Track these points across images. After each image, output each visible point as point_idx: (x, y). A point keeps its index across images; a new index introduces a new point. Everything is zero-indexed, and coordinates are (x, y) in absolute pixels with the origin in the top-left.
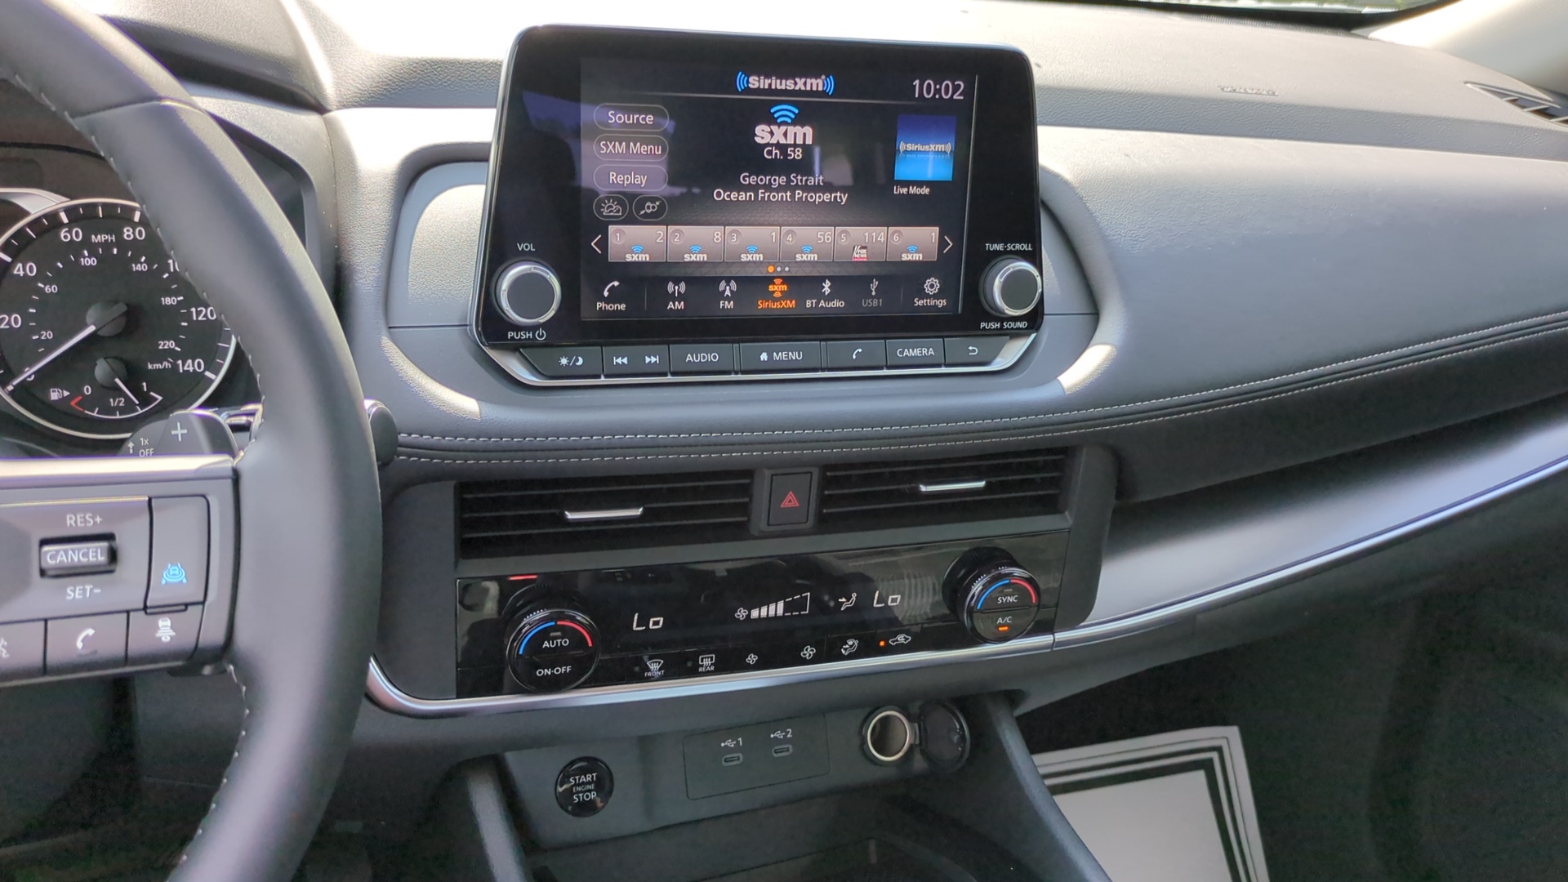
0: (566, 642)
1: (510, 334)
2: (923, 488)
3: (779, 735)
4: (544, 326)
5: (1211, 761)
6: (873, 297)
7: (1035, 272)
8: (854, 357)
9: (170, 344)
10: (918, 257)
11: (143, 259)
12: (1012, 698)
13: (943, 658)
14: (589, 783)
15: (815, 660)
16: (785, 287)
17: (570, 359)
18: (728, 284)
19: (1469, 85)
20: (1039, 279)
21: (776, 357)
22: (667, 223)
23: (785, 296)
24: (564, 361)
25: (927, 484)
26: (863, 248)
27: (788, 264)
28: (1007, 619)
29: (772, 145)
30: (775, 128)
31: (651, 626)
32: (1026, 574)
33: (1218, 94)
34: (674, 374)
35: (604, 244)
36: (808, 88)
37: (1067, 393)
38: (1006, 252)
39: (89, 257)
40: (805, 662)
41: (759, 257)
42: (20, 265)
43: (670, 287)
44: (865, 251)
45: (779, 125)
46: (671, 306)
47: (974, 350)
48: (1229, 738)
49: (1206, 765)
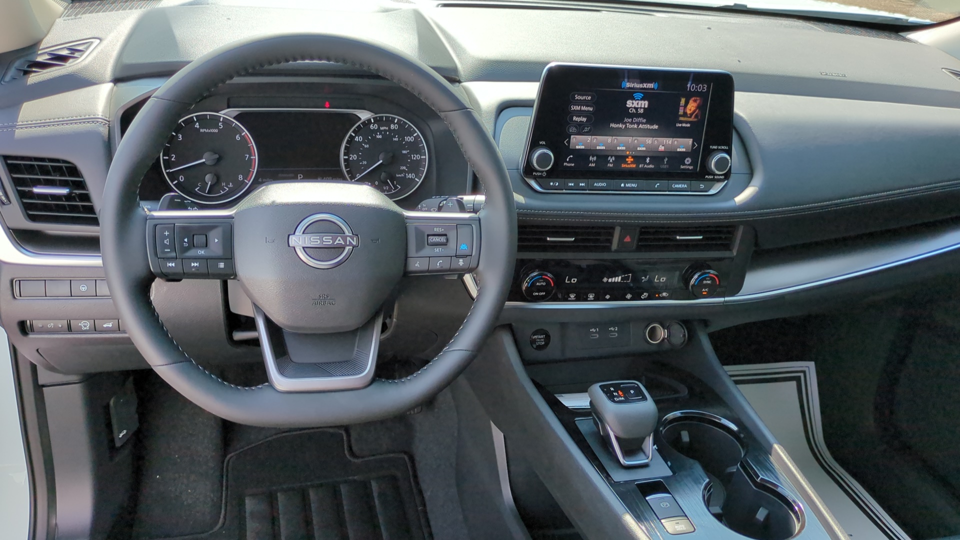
0: (544, 284)
1: (534, 173)
2: (678, 237)
3: (612, 329)
4: (546, 171)
5: (799, 377)
6: (665, 164)
7: (728, 157)
8: (656, 187)
9: (404, 168)
10: (684, 150)
11: (397, 136)
12: (705, 323)
13: (679, 303)
14: (542, 338)
15: (631, 299)
16: (632, 160)
17: (554, 183)
18: (611, 157)
19: (943, 70)
20: (730, 161)
21: (627, 185)
22: (592, 135)
23: (632, 163)
24: (552, 184)
25: (680, 236)
26: (663, 146)
27: (634, 151)
28: (706, 290)
29: (632, 108)
30: (634, 101)
31: (572, 281)
32: (716, 273)
33: (819, 76)
34: (589, 190)
35: (569, 142)
36: (648, 87)
37: (737, 205)
38: (718, 149)
39: (380, 135)
40: (627, 300)
41: (624, 148)
42: (357, 137)
43: (591, 158)
44: (663, 147)
45: (636, 100)
46: (590, 165)
47: (702, 186)
48: (810, 367)
49: (798, 379)
